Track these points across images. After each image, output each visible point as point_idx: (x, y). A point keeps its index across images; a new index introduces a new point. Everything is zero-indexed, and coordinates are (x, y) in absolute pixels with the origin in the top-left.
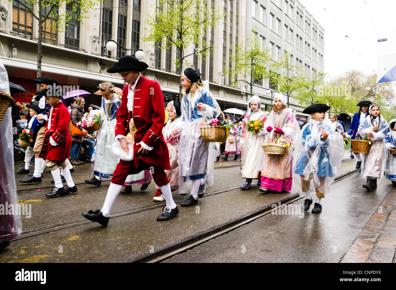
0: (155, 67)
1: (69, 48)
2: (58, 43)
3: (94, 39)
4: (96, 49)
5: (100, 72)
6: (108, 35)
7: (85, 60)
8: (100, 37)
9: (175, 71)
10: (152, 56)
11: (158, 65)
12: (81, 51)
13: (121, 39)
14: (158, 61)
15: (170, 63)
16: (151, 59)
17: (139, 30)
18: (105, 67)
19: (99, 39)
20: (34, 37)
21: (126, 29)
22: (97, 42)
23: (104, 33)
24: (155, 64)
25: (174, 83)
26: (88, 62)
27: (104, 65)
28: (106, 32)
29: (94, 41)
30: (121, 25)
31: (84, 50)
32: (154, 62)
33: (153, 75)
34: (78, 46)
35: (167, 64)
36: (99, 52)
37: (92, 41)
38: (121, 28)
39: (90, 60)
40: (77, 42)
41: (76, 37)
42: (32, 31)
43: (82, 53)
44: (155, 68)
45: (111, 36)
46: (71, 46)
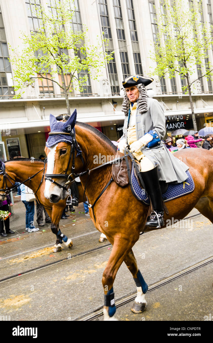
0: (161, 92)
1: (85, 97)
2: (75, 93)
3: (104, 82)
4: (107, 90)
5: (114, 110)
6: (114, 74)
7: (100, 102)
8: (108, 79)
9: (181, 91)
10: (157, 83)
11: (164, 90)
12: (94, 96)
13: (126, 74)
14: (164, 86)
15: (175, 85)
16: (157, 86)
17: (140, 62)
18: (117, 105)
19: (107, 81)
20: (55, 94)
21: (129, 64)
22: (107, 84)
23: (110, 74)
24: (161, 90)
25: (182, 103)
26: (102, 104)
27: (116, 103)
28: (112, 72)
29: (104, 84)
30: (124, 61)
31: (97, 94)
32: (160, 88)
33: (161, 101)
34: (91, 92)
35: (172, 87)
36: (110, 92)
37: (102, 84)
38: (124, 65)
39: (104, 102)
40: (90, 87)
41: (88, 85)
42: (53, 89)
43: (96, 97)
44: (162, 94)
45: (117, 75)
46: (86, 94)
